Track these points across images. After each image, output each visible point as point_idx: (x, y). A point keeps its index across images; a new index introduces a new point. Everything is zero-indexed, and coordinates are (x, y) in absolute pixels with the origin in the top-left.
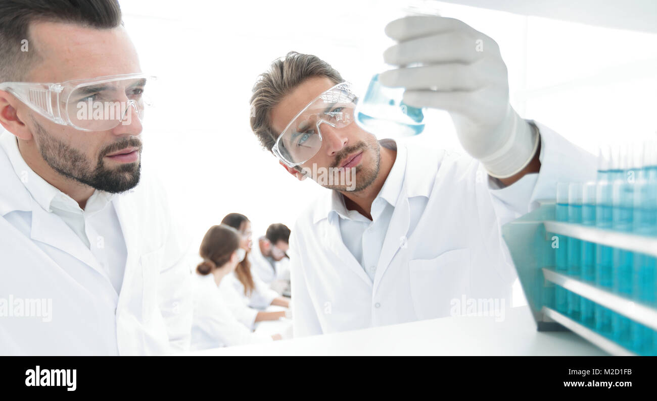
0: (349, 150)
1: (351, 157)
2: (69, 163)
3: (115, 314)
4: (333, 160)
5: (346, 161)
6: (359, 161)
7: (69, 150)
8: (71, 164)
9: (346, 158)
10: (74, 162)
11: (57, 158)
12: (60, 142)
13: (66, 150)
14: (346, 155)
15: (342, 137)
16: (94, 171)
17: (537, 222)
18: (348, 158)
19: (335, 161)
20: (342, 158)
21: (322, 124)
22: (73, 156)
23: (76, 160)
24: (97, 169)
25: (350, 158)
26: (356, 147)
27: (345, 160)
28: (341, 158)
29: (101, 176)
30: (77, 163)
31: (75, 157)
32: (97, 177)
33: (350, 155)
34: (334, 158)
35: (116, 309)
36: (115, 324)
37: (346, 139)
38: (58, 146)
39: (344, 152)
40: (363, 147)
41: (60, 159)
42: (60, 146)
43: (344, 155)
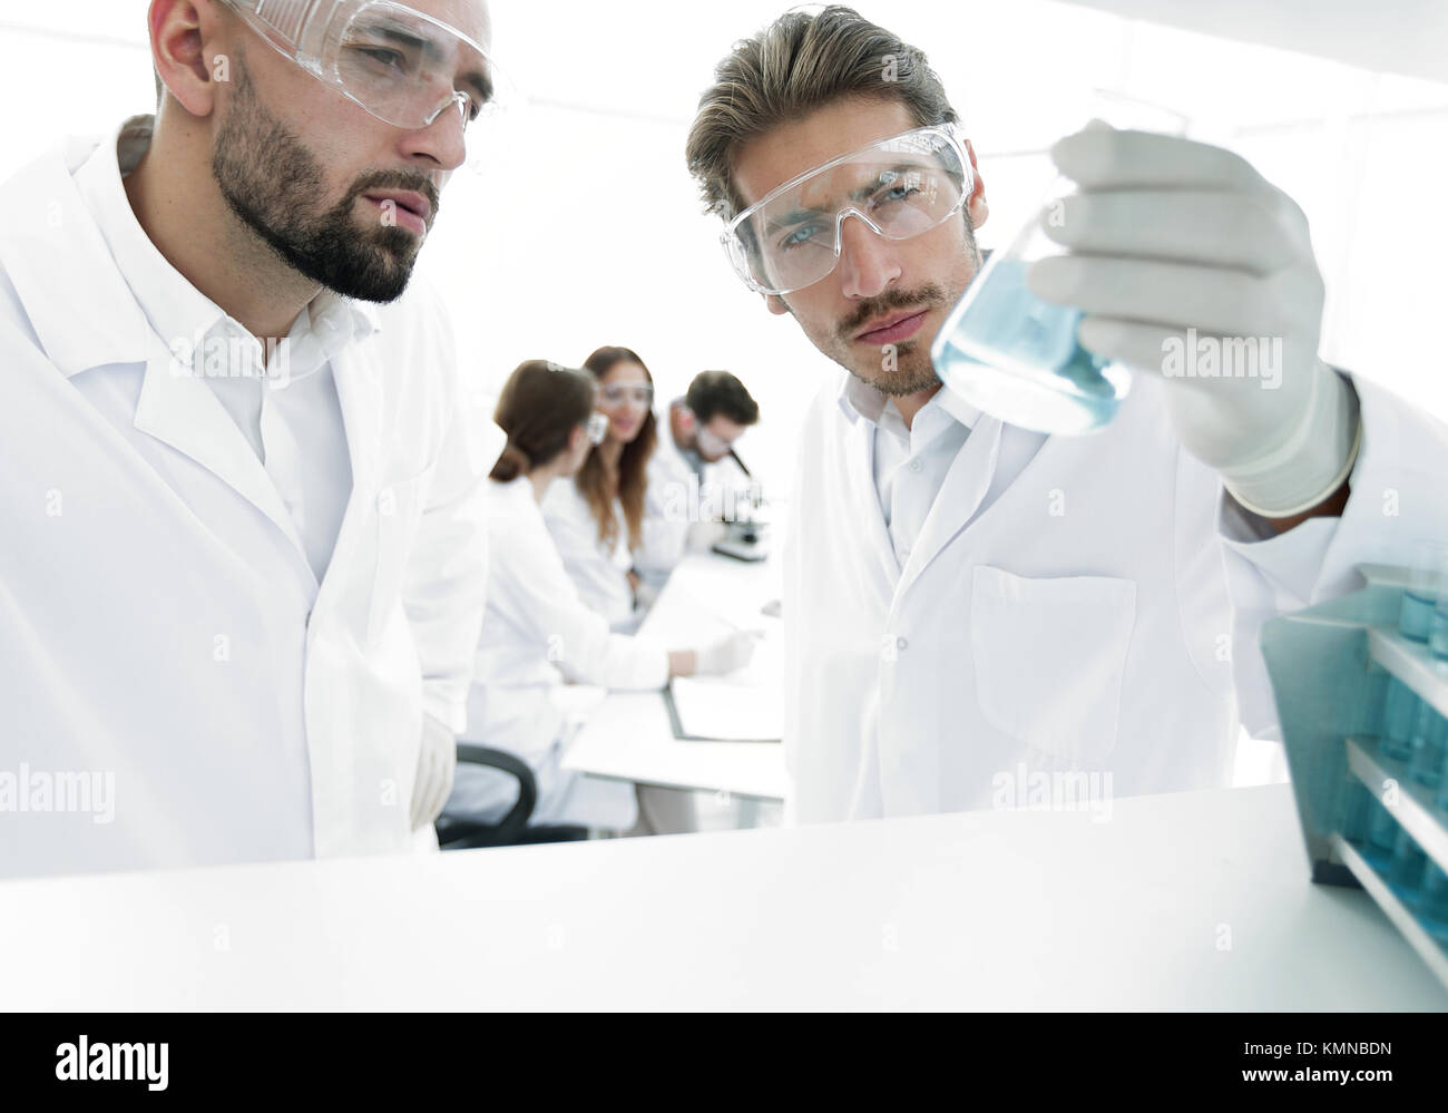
0: (896, 298)
1: (894, 317)
2: (275, 181)
3: (307, 625)
4: (853, 309)
5: (882, 324)
6: (913, 330)
7: (290, 148)
8: (279, 183)
9: (883, 315)
10: (291, 180)
11: (251, 164)
12: (279, 123)
13: (284, 146)
14: (885, 308)
15: (889, 263)
16: (323, 216)
17: (1351, 626)
18: (888, 317)
19: (856, 313)
20: (874, 312)
21: (852, 218)
22: (292, 167)
23: (294, 178)
24: (332, 215)
25: (892, 320)
26: (915, 295)
27: (880, 319)
28: (871, 313)
29: (333, 237)
30: (295, 186)
31: (297, 168)
32: (323, 234)
33: (896, 312)
34: (856, 304)
35: (309, 614)
36: (305, 649)
37: (897, 272)
38: (269, 134)
39: (882, 300)
40: (933, 301)
41: (256, 167)
42: (274, 132)
43: (881, 307)
